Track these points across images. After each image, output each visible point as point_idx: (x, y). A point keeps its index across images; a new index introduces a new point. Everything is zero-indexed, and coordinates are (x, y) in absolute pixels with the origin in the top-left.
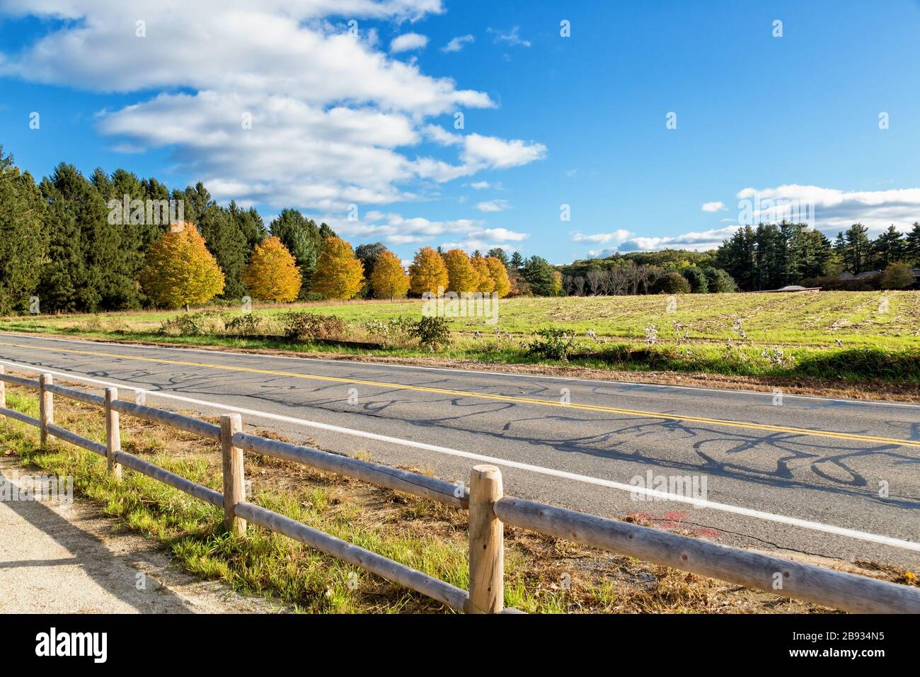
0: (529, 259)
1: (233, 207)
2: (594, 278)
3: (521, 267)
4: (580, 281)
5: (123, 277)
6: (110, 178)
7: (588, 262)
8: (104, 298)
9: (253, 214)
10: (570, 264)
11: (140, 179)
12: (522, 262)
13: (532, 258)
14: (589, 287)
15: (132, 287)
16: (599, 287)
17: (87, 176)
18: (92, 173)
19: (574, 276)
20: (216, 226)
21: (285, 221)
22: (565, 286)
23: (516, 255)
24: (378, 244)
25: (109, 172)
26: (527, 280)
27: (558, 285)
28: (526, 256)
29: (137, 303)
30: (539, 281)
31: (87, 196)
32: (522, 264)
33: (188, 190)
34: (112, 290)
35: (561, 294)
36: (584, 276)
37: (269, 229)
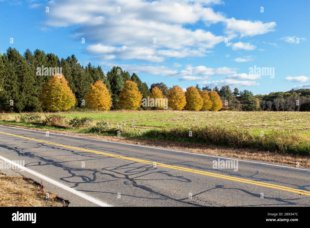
0: (242, 91)
1: (89, 65)
2: (277, 102)
3: (238, 96)
4: (270, 103)
5: (35, 97)
6: (33, 53)
7: (277, 94)
8: (26, 107)
9: (99, 69)
10: (268, 94)
11: (46, 53)
12: (239, 93)
13: (244, 91)
14: (275, 106)
15: (38, 104)
16: (280, 107)
18: (25, 51)
19: (267, 100)
20: (79, 76)
21: (114, 72)
22: (261, 106)
23: (236, 89)
24: (162, 83)
25: (33, 51)
26: (241, 103)
27: (258, 106)
28: (241, 90)
29: (41, 109)
30: (248, 103)
31: (21, 61)
32: (239, 94)
33: (69, 58)
34: (30, 103)
35: (259, 110)
36: (272, 101)
37: (106, 76)
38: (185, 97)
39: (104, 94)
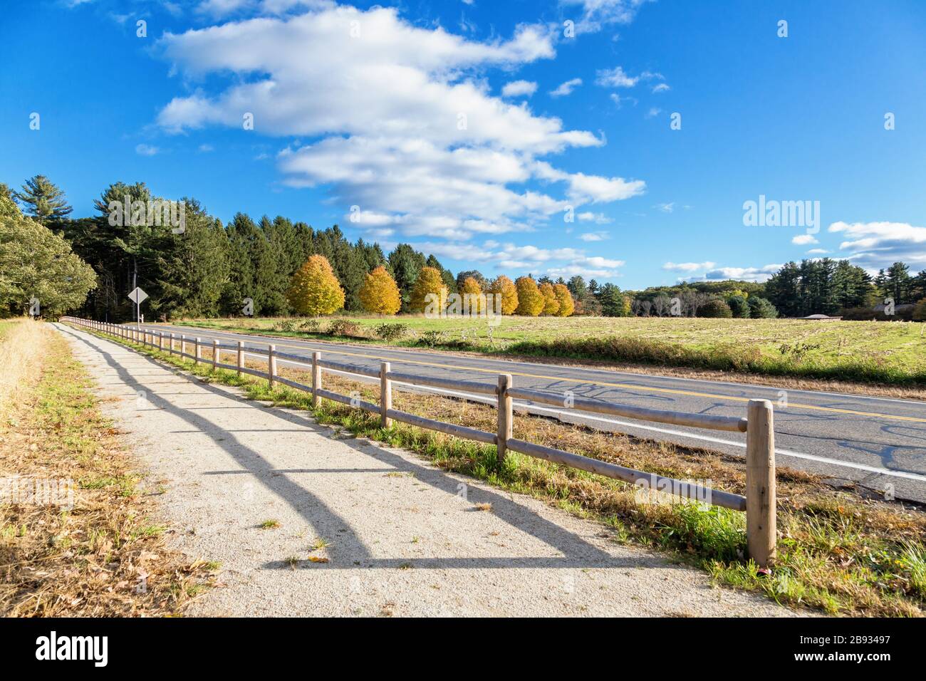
0: (603, 285)
1: (360, 242)
2: (660, 302)
3: (596, 292)
4: (648, 304)
5: (277, 293)
6: (272, 222)
7: (657, 289)
8: (263, 308)
9: (376, 247)
10: (643, 290)
11: (293, 223)
12: (597, 287)
13: (606, 285)
14: (655, 310)
15: (283, 301)
16: (663, 311)
17: (256, 222)
18: (260, 218)
19: (642, 300)
20: (346, 257)
21: (399, 253)
22: (634, 309)
23: (593, 282)
24: (475, 272)
25: (272, 219)
26: (601, 303)
27: (628, 308)
28: (601, 283)
29: (287, 312)
30: (612, 304)
31: (255, 235)
32: (597, 290)
33: (328, 230)
34: (269, 303)
35: (630, 315)
36: (651, 301)
37: (388, 259)
38: (516, 294)
39: (387, 288)
